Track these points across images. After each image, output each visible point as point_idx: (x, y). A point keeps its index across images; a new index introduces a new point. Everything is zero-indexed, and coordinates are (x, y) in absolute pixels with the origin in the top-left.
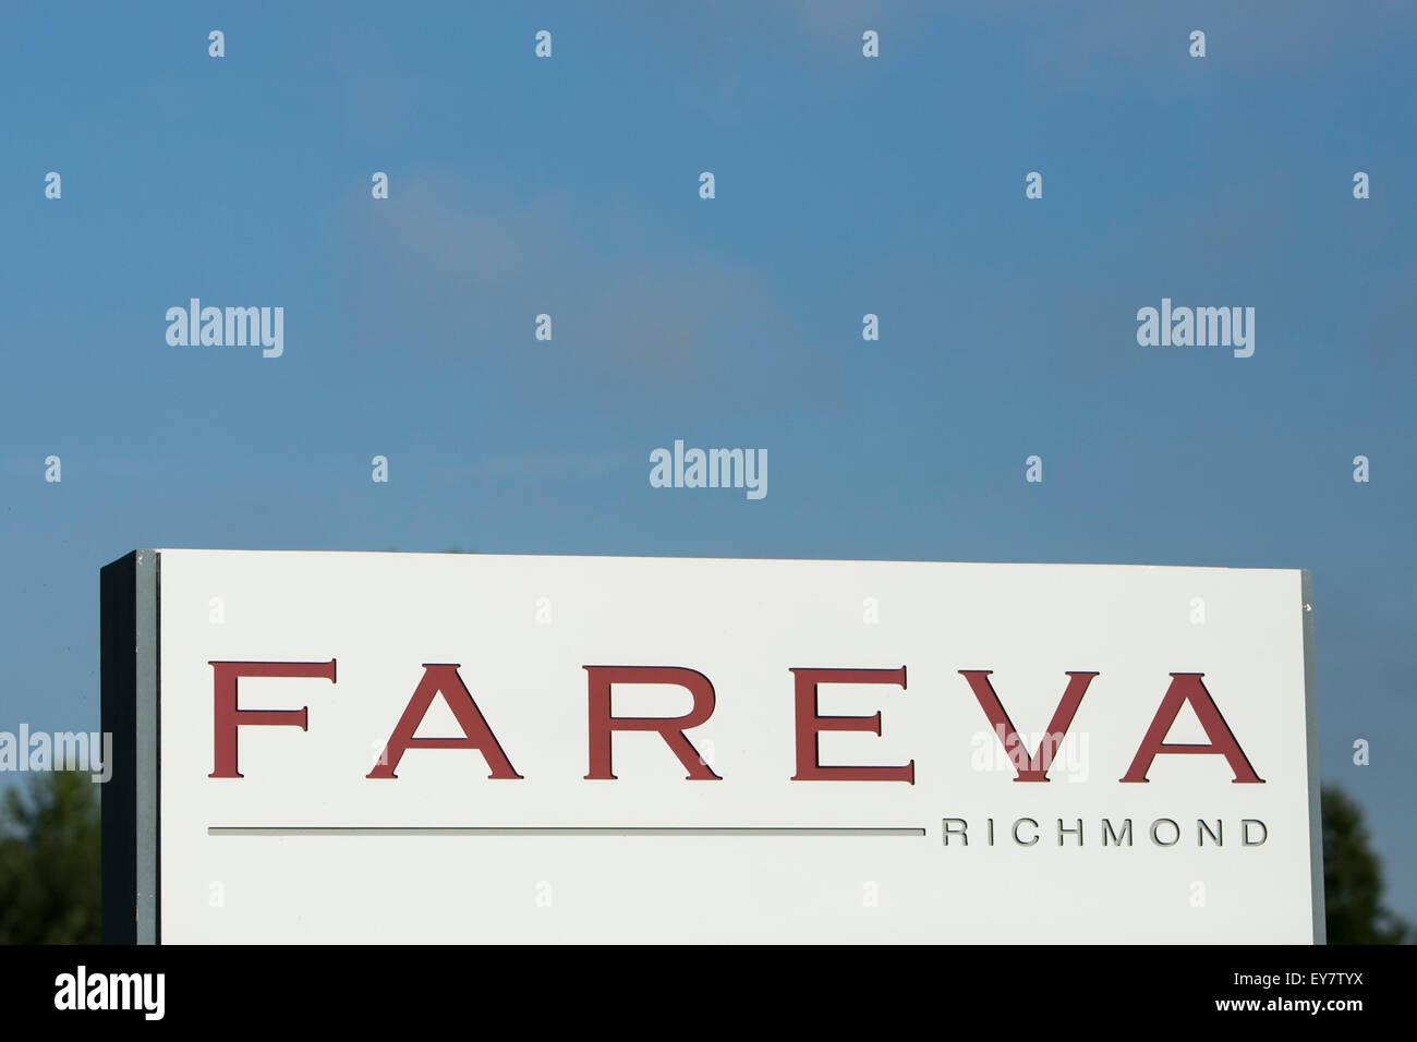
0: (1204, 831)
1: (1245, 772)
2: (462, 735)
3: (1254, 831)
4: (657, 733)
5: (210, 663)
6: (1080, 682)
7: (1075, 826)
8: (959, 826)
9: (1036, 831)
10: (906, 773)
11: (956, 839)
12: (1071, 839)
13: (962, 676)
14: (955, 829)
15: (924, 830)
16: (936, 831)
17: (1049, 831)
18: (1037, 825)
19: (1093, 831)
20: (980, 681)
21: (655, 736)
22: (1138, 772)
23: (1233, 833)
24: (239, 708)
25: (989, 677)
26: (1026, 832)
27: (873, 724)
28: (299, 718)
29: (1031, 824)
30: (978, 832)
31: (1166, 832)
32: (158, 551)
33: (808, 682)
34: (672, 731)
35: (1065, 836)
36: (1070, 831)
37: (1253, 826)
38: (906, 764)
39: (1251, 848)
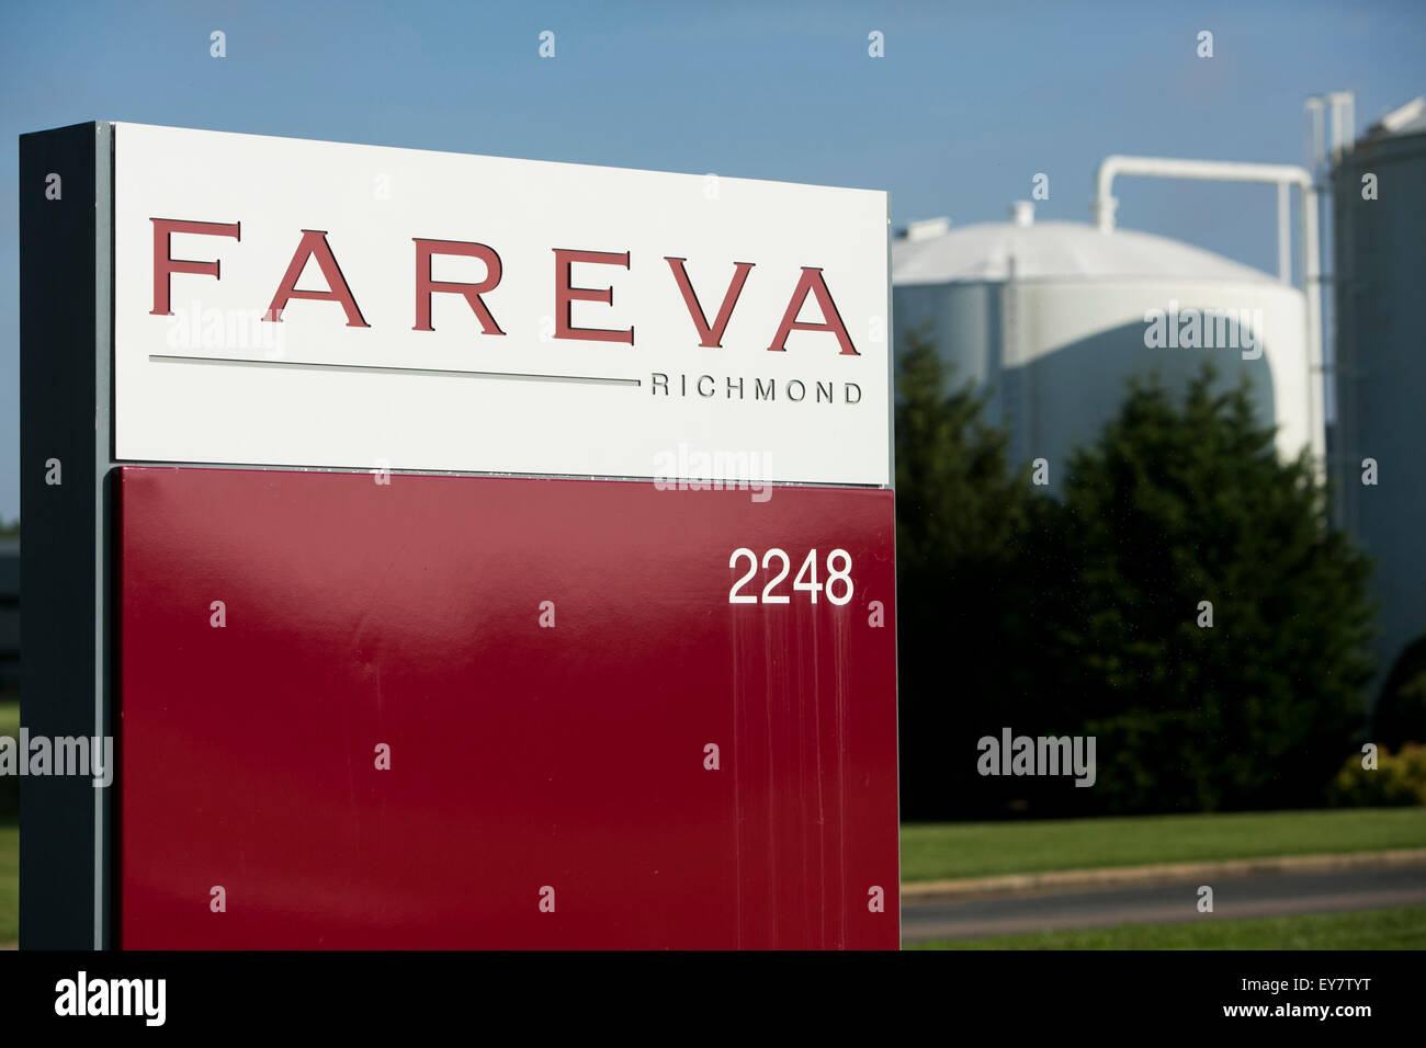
0: (821, 391)
1: (849, 348)
2: (328, 289)
3: (853, 394)
4: (462, 295)
5: (151, 219)
6: (743, 270)
7: (739, 385)
8: (663, 380)
9: (713, 386)
10: (628, 336)
11: (660, 390)
12: (735, 393)
13: (666, 261)
14: (660, 382)
15: (639, 381)
16: (647, 384)
17: (721, 387)
18: (714, 381)
19: (750, 388)
20: (678, 265)
21: (461, 297)
22: (779, 344)
23: (839, 394)
24: (172, 258)
25: (684, 263)
26: (707, 386)
27: (607, 295)
28: (214, 269)
29: (710, 381)
30: (675, 385)
31: (796, 391)
32: (113, 123)
33: (565, 260)
34: (473, 293)
35: (732, 390)
36: (735, 387)
37: (852, 389)
38: (630, 328)
39: (850, 405)
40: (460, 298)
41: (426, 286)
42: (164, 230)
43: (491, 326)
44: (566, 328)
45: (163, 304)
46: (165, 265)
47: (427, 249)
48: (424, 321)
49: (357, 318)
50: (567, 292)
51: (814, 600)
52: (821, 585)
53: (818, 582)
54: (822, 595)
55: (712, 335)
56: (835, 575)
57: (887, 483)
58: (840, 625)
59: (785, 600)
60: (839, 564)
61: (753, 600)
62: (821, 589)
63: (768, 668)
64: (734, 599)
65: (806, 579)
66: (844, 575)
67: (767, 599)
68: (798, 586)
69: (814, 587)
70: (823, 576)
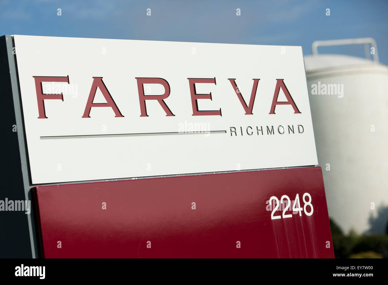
0: (290, 129)
1: (297, 111)
2: (106, 102)
3: (301, 129)
5: (33, 77)
6: (256, 81)
7: (261, 129)
9: (251, 131)
10: (219, 113)
11: (234, 134)
13: (229, 80)
14: (233, 130)
15: (226, 131)
16: (229, 132)
17: (255, 130)
18: (252, 129)
19: (265, 130)
20: (233, 81)
22: (273, 111)
23: (296, 130)
24: (44, 93)
25: (235, 80)
26: (250, 131)
27: (209, 96)
28: (61, 97)
29: (251, 128)
30: (238, 131)
31: (282, 130)
32: (12, 36)
33: (193, 82)
35: (259, 132)
36: (260, 130)
37: (300, 127)
38: (219, 109)
39: (300, 134)
40: (156, 102)
41: (143, 98)
42: (39, 81)
43: (170, 113)
44: (197, 111)
45: (43, 114)
46: (42, 97)
47: (141, 82)
48: (144, 113)
49: (119, 114)
50: (195, 96)
51: (301, 215)
52: (302, 208)
53: (301, 207)
54: (303, 212)
55: (249, 110)
56: (306, 204)
57: (317, 164)
58: (311, 223)
59: (290, 216)
60: (307, 199)
61: (279, 217)
62: (302, 210)
63: (289, 245)
64: (273, 218)
65: (297, 206)
66: (309, 203)
67: (285, 216)
68: (294, 210)
69: (300, 209)
70: (302, 205)
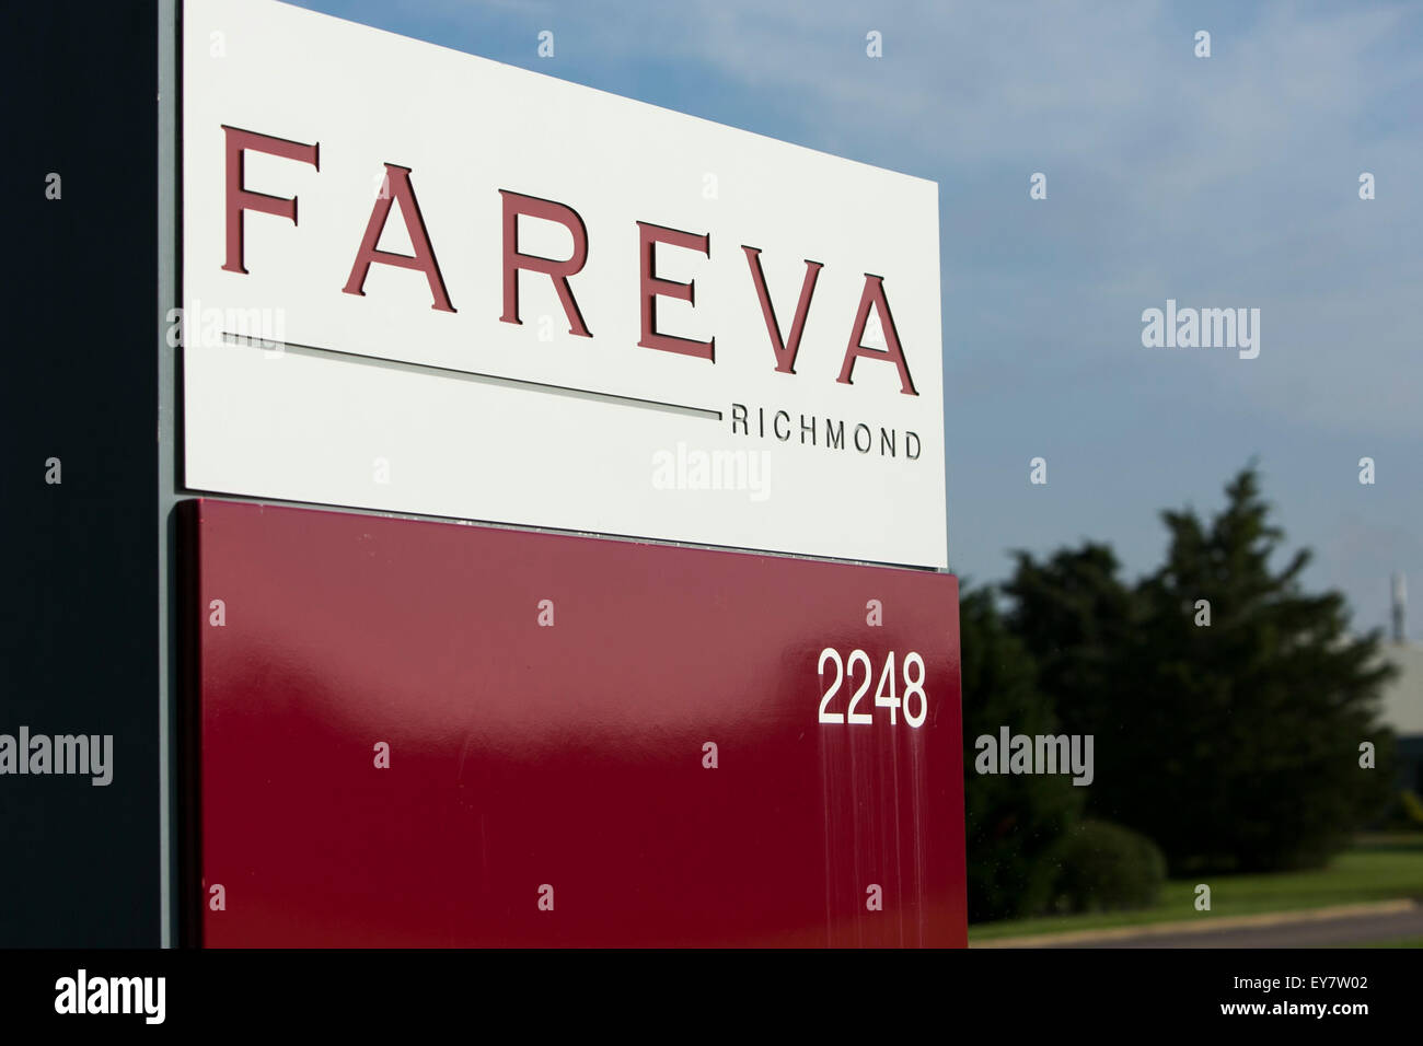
2: (412, 251)
4: (550, 277)
8: (742, 413)
21: (549, 280)
33: (652, 236)
40: (548, 283)
41: (515, 260)
43: (579, 325)
44: (652, 335)
47: (516, 205)
48: (512, 314)
49: (442, 299)
50: (653, 284)
51: (893, 719)
52: (899, 699)
53: (897, 696)
54: (900, 711)
56: (910, 688)
58: (916, 750)
59: (867, 719)
60: (914, 677)
61: (837, 719)
62: (899, 706)
64: (822, 716)
65: (886, 693)
66: (919, 687)
67: (852, 718)
68: (880, 701)
69: (893, 702)
70: (901, 689)
